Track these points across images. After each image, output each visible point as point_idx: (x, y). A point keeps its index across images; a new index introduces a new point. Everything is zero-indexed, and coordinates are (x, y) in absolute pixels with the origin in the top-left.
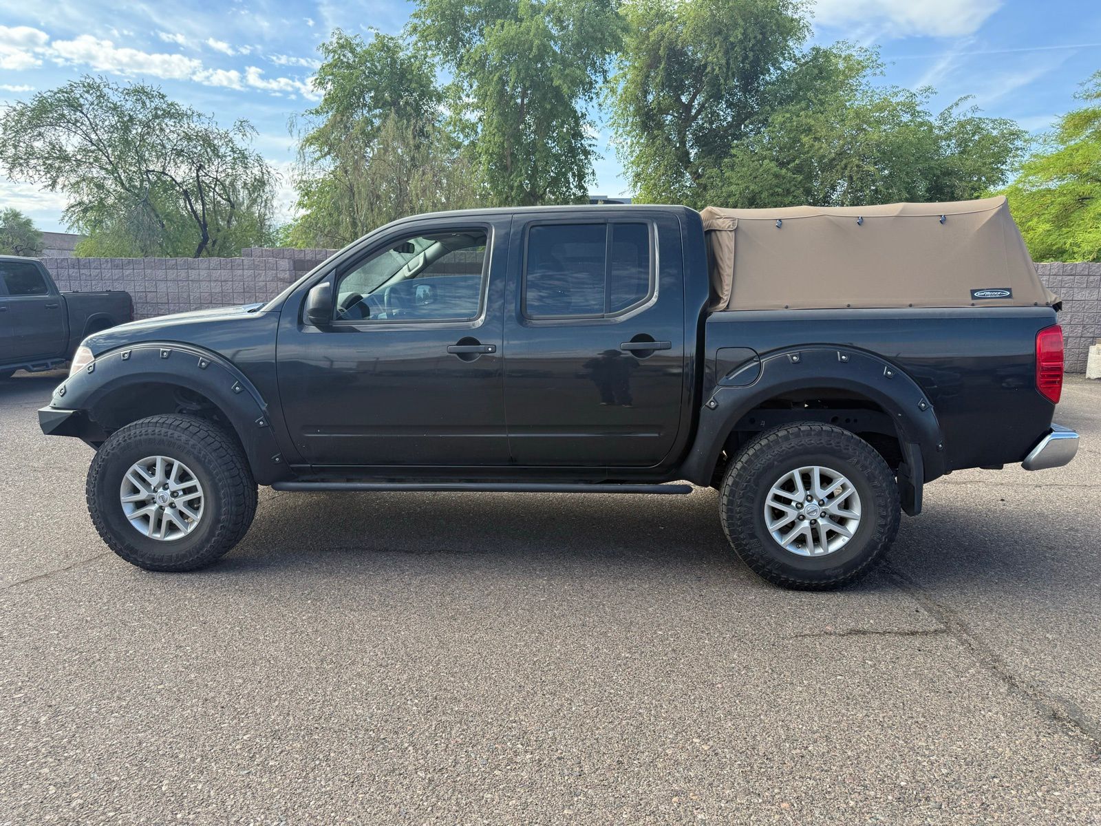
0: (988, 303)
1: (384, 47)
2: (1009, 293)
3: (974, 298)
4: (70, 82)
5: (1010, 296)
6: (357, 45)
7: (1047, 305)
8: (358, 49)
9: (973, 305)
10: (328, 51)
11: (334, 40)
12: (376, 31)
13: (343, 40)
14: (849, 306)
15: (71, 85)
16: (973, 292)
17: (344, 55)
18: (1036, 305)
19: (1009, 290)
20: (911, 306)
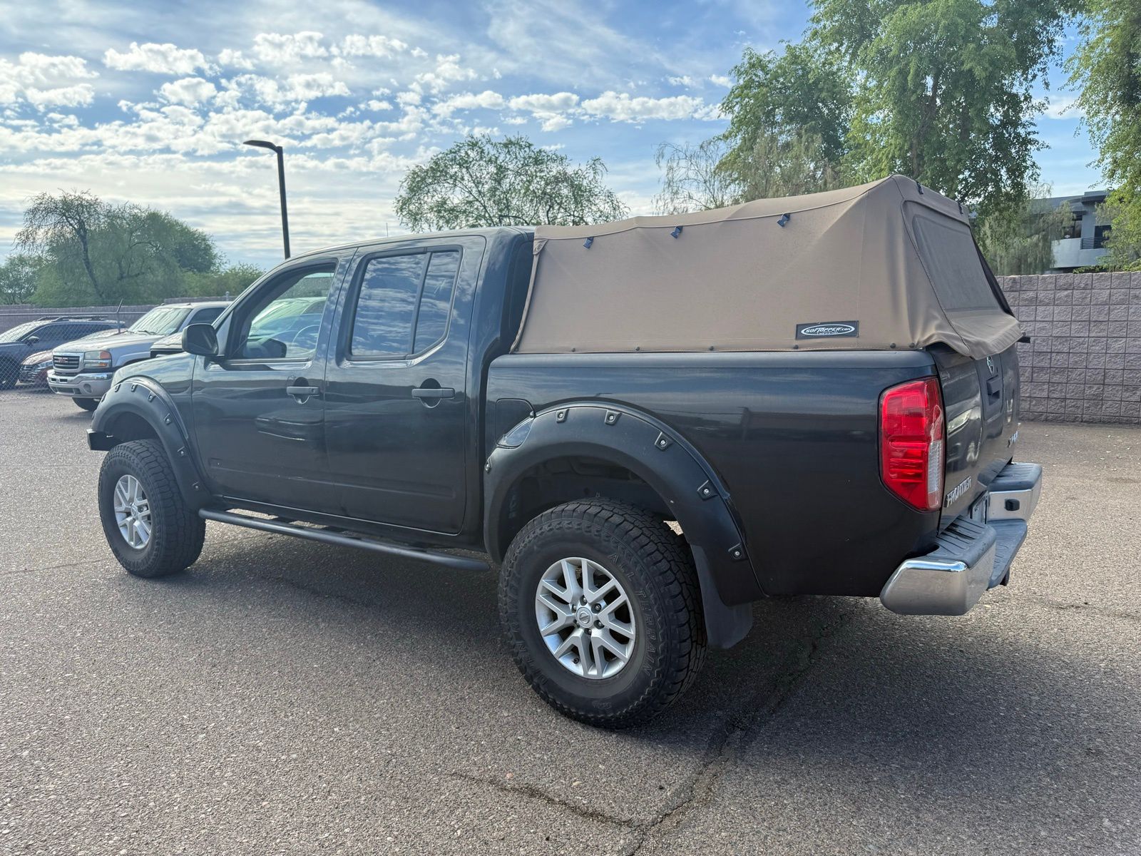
0: (821, 344)
1: (795, 59)
2: (853, 329)
3: (798, 336)
4: (455, 144)
5: (854, 334)
6: (769, 62)
7: (913, 348)
8: (771, 66)
9: (796, 347)
10: (740, 74)
11: (746, 60)
12: (787, 43)
13: (754, 59)
14: (638, 349)
15: (458, 146)
16: (799, 327)
17: (756, 75)
18: (893, 347)
19: (855, 323)
20: (712, 349)
